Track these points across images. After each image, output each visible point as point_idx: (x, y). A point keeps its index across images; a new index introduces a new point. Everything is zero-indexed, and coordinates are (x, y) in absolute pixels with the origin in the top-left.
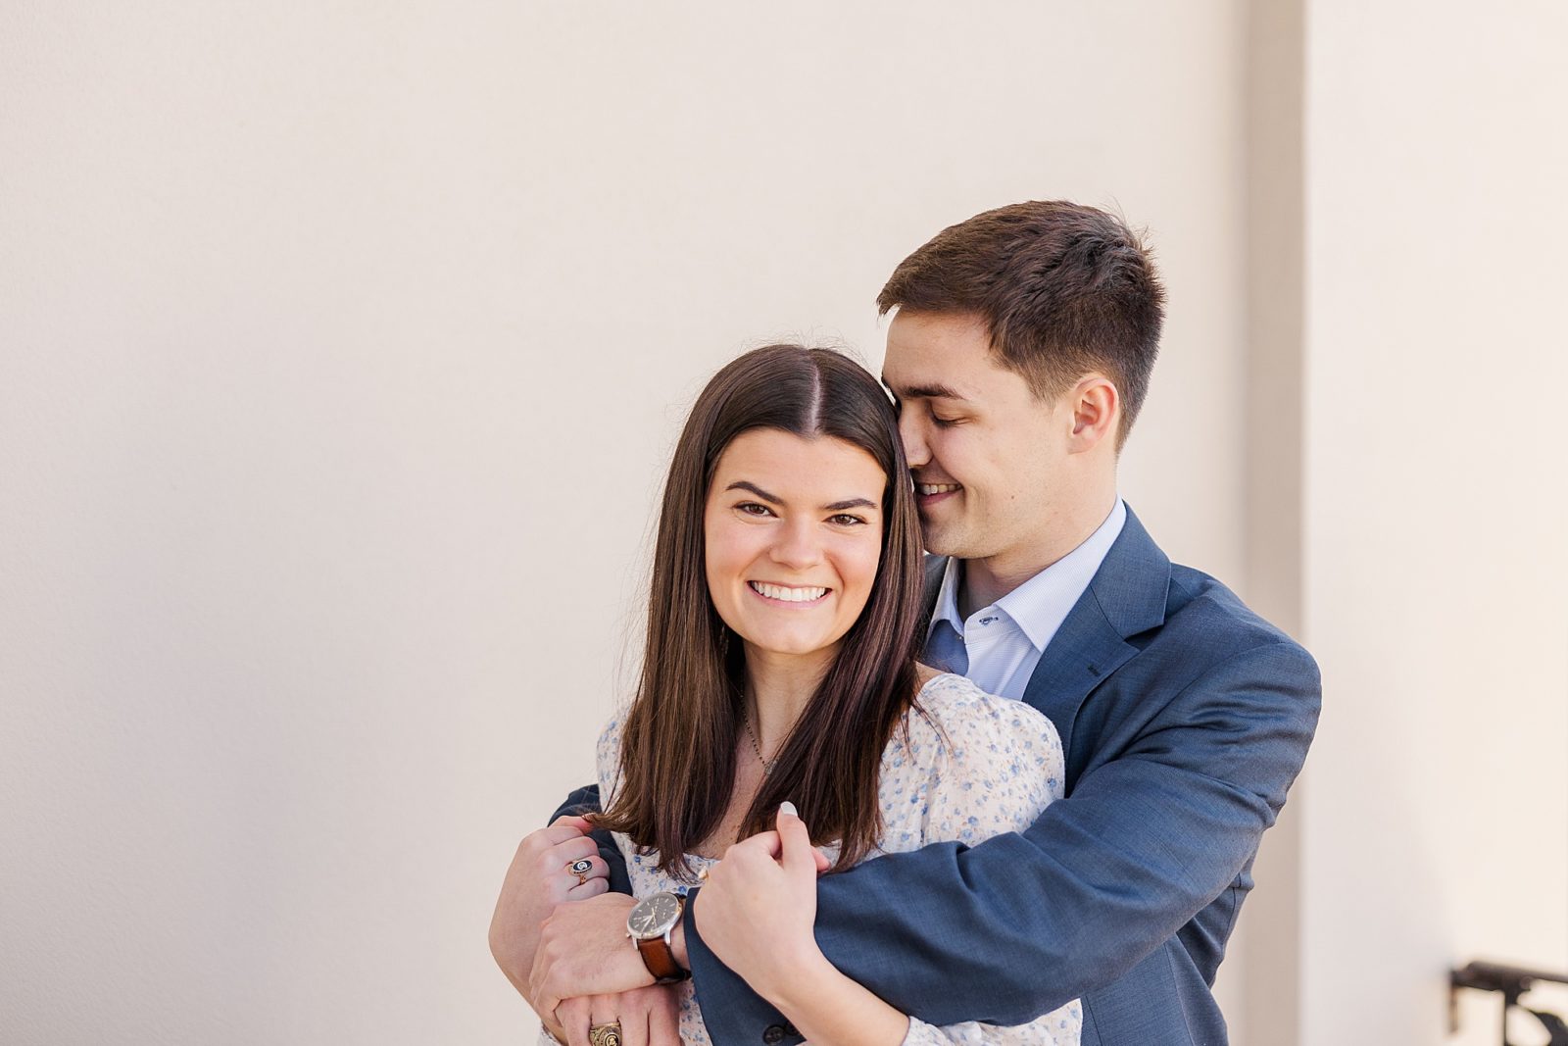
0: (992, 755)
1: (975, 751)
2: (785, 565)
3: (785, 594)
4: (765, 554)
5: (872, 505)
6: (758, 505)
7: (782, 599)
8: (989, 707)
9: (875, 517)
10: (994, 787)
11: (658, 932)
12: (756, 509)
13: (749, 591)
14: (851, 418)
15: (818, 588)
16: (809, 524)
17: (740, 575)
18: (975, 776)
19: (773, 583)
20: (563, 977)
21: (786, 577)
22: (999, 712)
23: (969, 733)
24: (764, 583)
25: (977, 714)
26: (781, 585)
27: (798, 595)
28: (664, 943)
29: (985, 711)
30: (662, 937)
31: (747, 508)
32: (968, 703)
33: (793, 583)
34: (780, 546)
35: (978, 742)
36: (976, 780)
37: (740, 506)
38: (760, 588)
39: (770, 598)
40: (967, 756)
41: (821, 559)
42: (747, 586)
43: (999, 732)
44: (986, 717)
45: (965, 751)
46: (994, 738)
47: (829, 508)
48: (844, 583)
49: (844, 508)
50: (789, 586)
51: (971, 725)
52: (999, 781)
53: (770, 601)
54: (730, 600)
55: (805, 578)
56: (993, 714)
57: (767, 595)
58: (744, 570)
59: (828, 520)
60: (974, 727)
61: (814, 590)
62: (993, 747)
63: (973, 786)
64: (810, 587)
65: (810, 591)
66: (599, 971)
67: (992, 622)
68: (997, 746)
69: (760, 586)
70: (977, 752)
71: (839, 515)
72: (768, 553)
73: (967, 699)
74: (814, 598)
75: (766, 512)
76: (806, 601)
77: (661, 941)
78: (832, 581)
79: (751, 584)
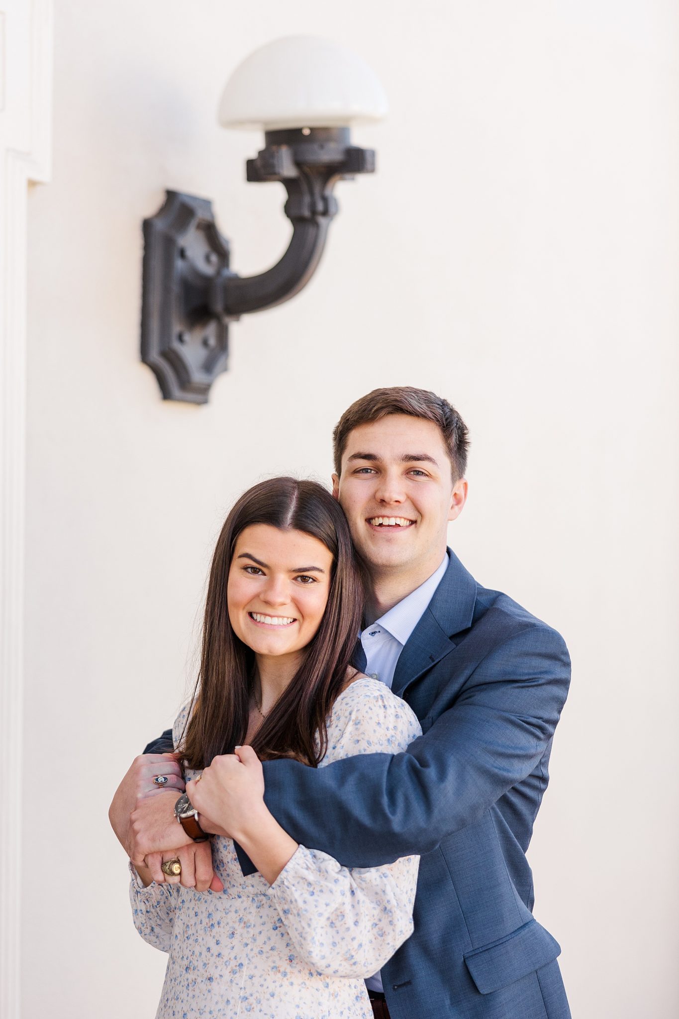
0: (377, 728)
1: (368, 722)
2: (267, 603)
3: (268, 620)
4: (257, 596)
5: (321, 571)
6: (257, 568)
7: (266, 622)
8: (383, 701)
9: (324, 578)
10: (372, 746)
11: (190, 813)
12: (255, 571)
13: (248, 618)
14: (312, 521)
15: (288, 618)
16: (283, 581)
17: (244, 608)
18: (363, 736)
19: (261, 614)
20: (144, 842)
21: (269, 611)
22: (388, 707)
23: (367, 712)
24: (257, 613)
25: (375, 703)
26: (266, 615)
27: (275, 621)
28: (194, 819)
29: (380, 703)
30: (193, 816)
31: (249, 570)
32: (372, 696)
33: (272, 614)
34: (265, 592)
35: (371, 718)
36: (363, 739)
37: (245, 568)
38: (255, 616)
39: (259, 622)
40: (362, 725)
41: (288, 601)
42: (248, 616)
43: (385, 717)
44: (380, 707)
45: (362, 721)
46: (382, 720)
47: (295, 571)
48: (303, 616)
49: (303, 571)
50: (269, 616)
51: (370, 708)
52: (377, 744)
53: (259, 624)
54: (238, 622)
55: (280, 611)
56: (384, 706)
57: (258, 620)
58: (246, 605)
59: (295, 579)
60: (371, 709)
61: (285, 619)
62: (379, 723)
63: (360, 742)
64: (283, 617)
65: (283, 619)
66: (163, 837)
67: (377, 634)
68: (382, 724)
69: (255, 614)
70: (368, 723)
71: (302, 576)
72: (259, 596)
73: (372, 694)
74: (285, 624)
75: (260, 573)
76: (280, 625)
77: (192, 818)
78: (296, 615)
79: (251, 614)
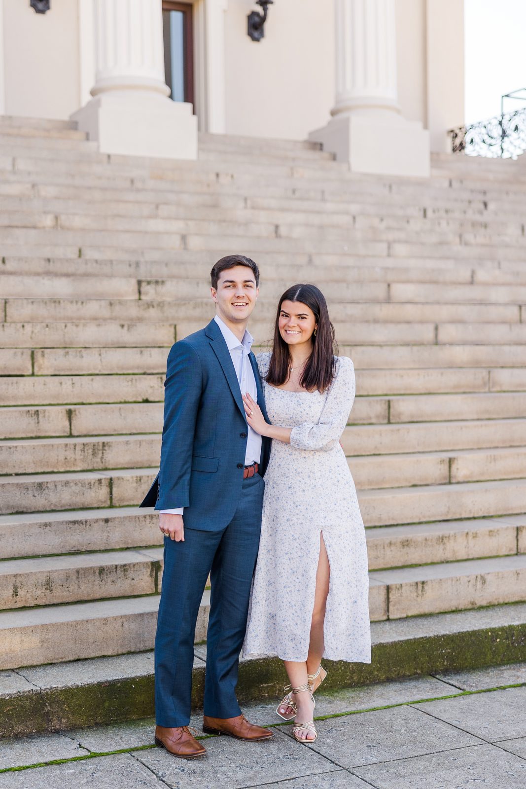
2: (290, 327)
3: (290, 332)
5: (307, 315)
6: (287, 315)
9: (309, 318)
15: (298, 331)
19: (289, 330)
21: (291, 329)
27: (293, 332)
31: (285, 316)
34: (288, 322)
38: (287, 331)
41: (297, 326)
47: (299, 315)
48: (302, 331)
49: (301, 315)
54: (283, 334)
55: (294, 329)
57: (288, 333)
58: (284, 328)
59: (299, 318)
64: (296, 331)
71: (301, 317)
78: (300, 330)
79: (286, 331)
